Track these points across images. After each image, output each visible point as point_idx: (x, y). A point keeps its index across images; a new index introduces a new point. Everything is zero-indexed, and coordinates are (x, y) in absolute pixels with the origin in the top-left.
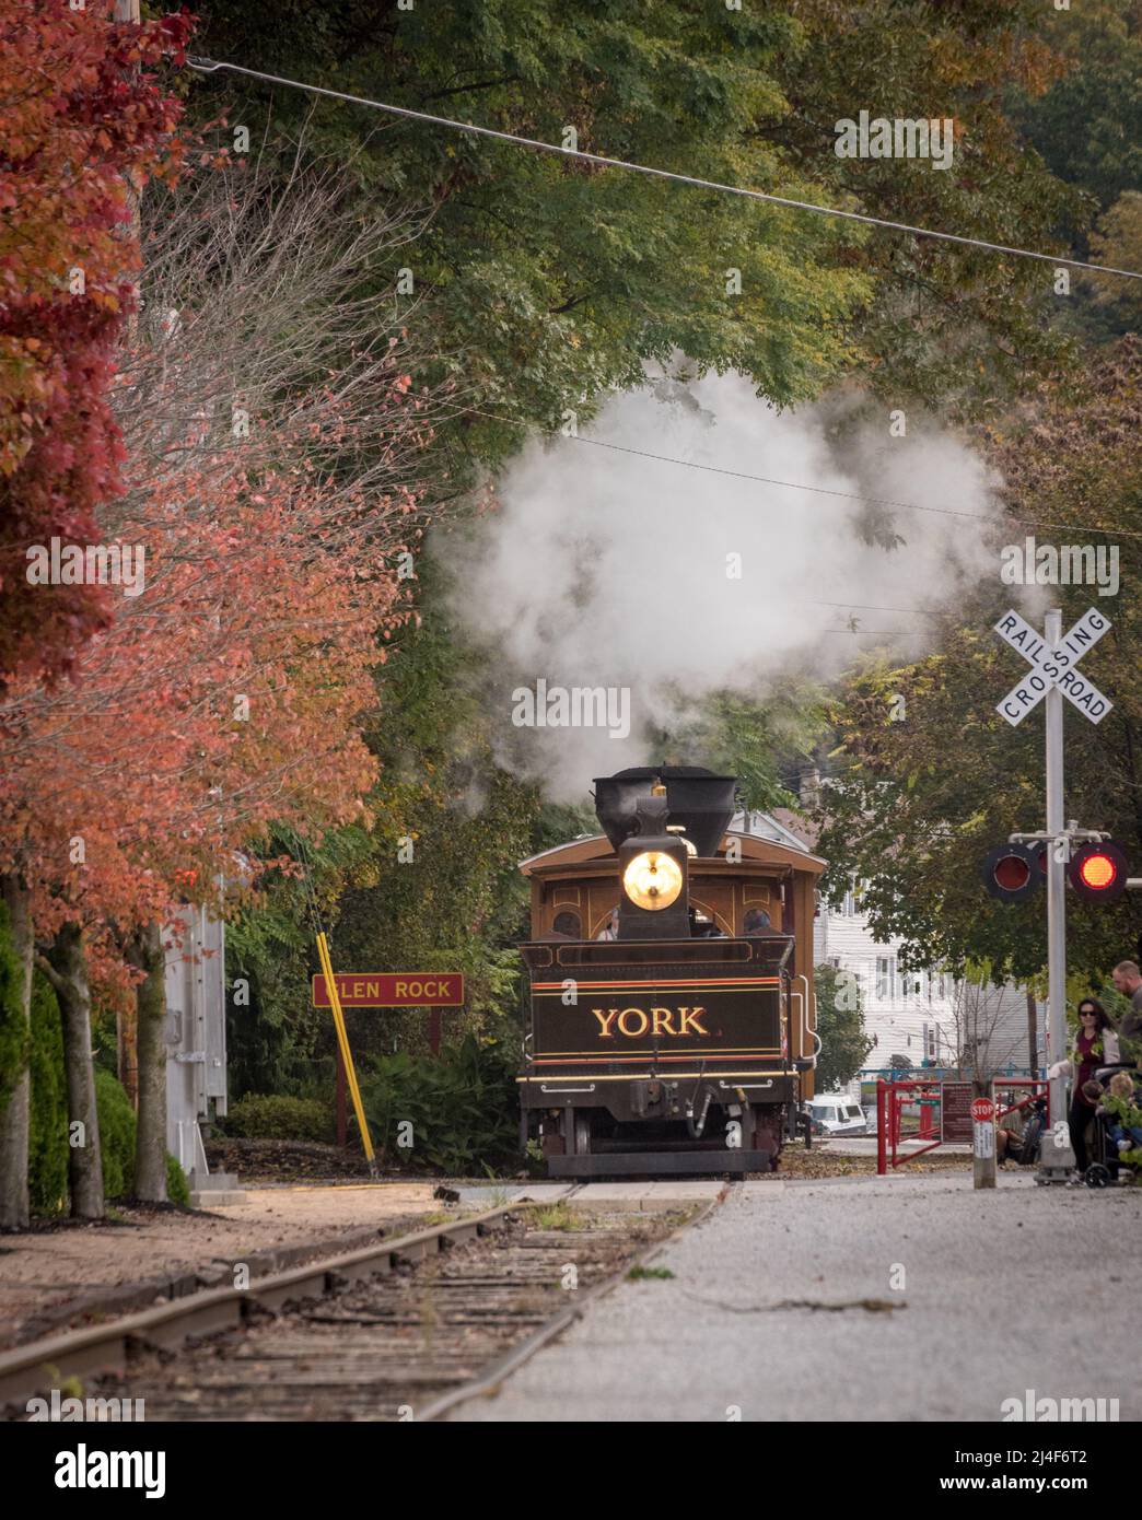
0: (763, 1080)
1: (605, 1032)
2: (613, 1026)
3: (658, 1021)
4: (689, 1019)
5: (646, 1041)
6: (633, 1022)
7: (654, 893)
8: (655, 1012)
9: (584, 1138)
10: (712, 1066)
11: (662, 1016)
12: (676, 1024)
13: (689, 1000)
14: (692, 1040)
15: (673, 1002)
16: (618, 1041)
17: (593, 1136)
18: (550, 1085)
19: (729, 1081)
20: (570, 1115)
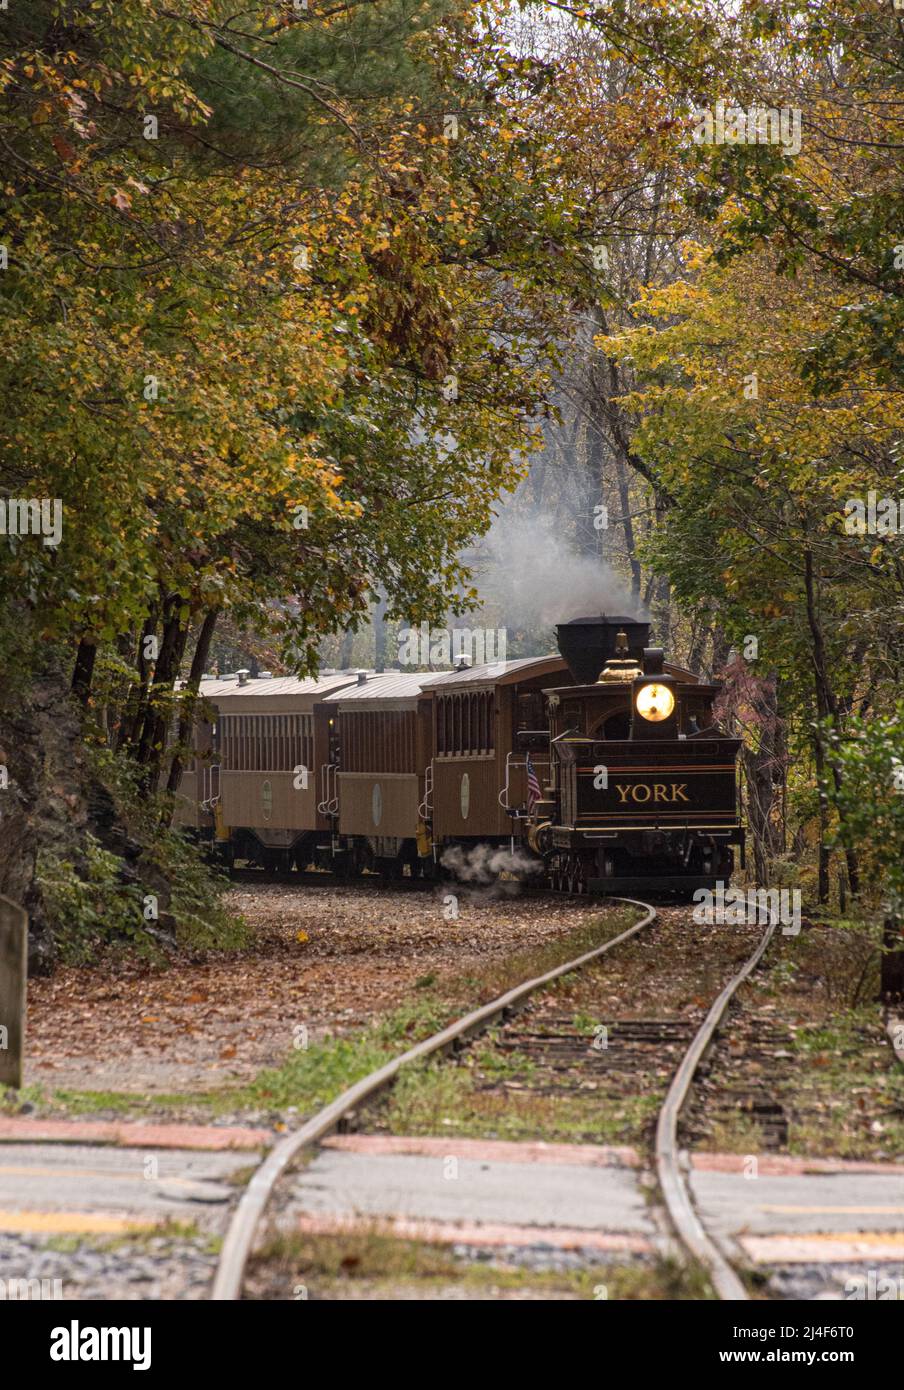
0: (726, 831)
1: (624, 800)
2: (629, 795)
3: (658, 792)
4: (677, 792)
5: (650, 805)
6: (641, 793)
7: (654, 711)
8: (656, 787)
9: (609, 867)
10: (692, 822)
11: (660, 790)
12: (669, 794)
13: (678, 780)
14: (680, 805)
15: (667, 780)
16: (631, 804)
17: (616, 866)
18: (589, 833)
19: (703, 831)
20: (601, 853)
